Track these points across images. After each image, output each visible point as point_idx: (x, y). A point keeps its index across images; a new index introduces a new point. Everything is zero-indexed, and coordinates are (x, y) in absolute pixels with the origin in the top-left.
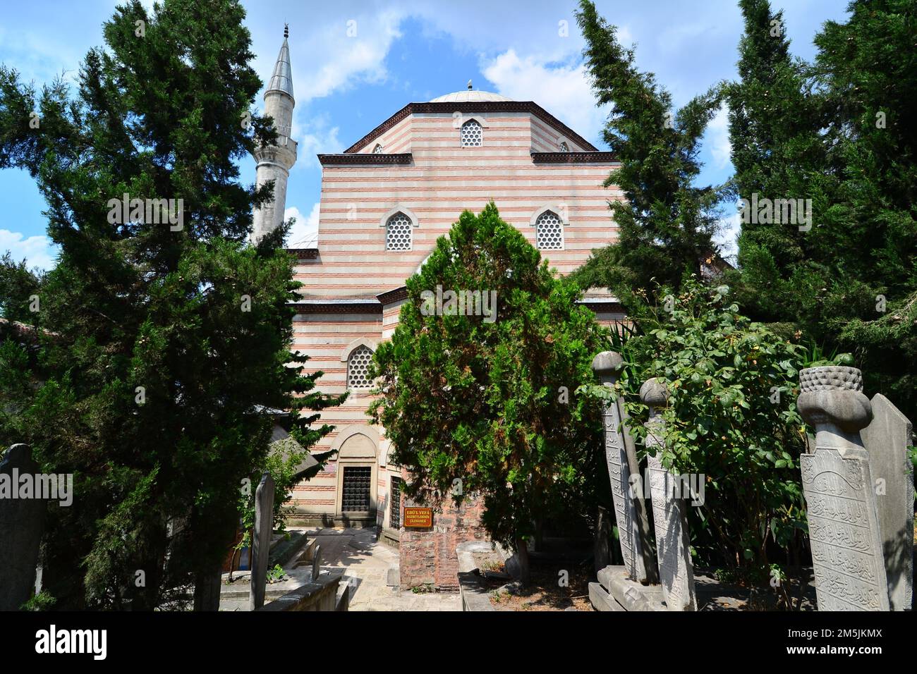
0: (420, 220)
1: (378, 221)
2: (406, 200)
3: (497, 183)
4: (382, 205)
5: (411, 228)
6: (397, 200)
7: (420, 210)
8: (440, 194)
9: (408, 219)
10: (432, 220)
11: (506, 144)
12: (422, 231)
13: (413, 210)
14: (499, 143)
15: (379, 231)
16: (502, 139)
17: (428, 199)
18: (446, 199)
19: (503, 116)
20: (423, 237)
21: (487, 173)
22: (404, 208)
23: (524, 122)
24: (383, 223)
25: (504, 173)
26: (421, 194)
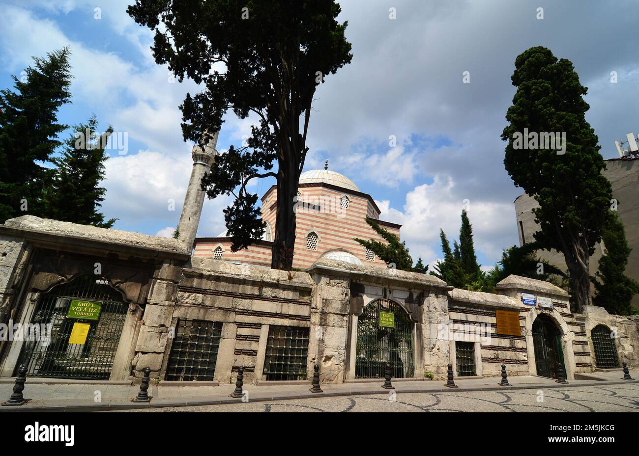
0: (321, 237)
1: (304, 234)
2: (317, 227)
3: (353, 227)
4: (306, 227)
5: (317, 240)
6: (312, 226)
7: (322, 233)
8: (331, 227)
9: (316, 236)
10: (326, 239)
11: (357, 210)
12: (322, 243)
13: (319, 232)
14: (355, 210)
15: (304, 239)
16: (356, 208)
17: (325, 228)
18: (333, 230)
19: (357, 198)
20: (322, 245)
21: (350, 222)
22: (315, 230)
23: (365, 202)
24: (306, 236)
25: (356, 223)
26: (322, 225)
